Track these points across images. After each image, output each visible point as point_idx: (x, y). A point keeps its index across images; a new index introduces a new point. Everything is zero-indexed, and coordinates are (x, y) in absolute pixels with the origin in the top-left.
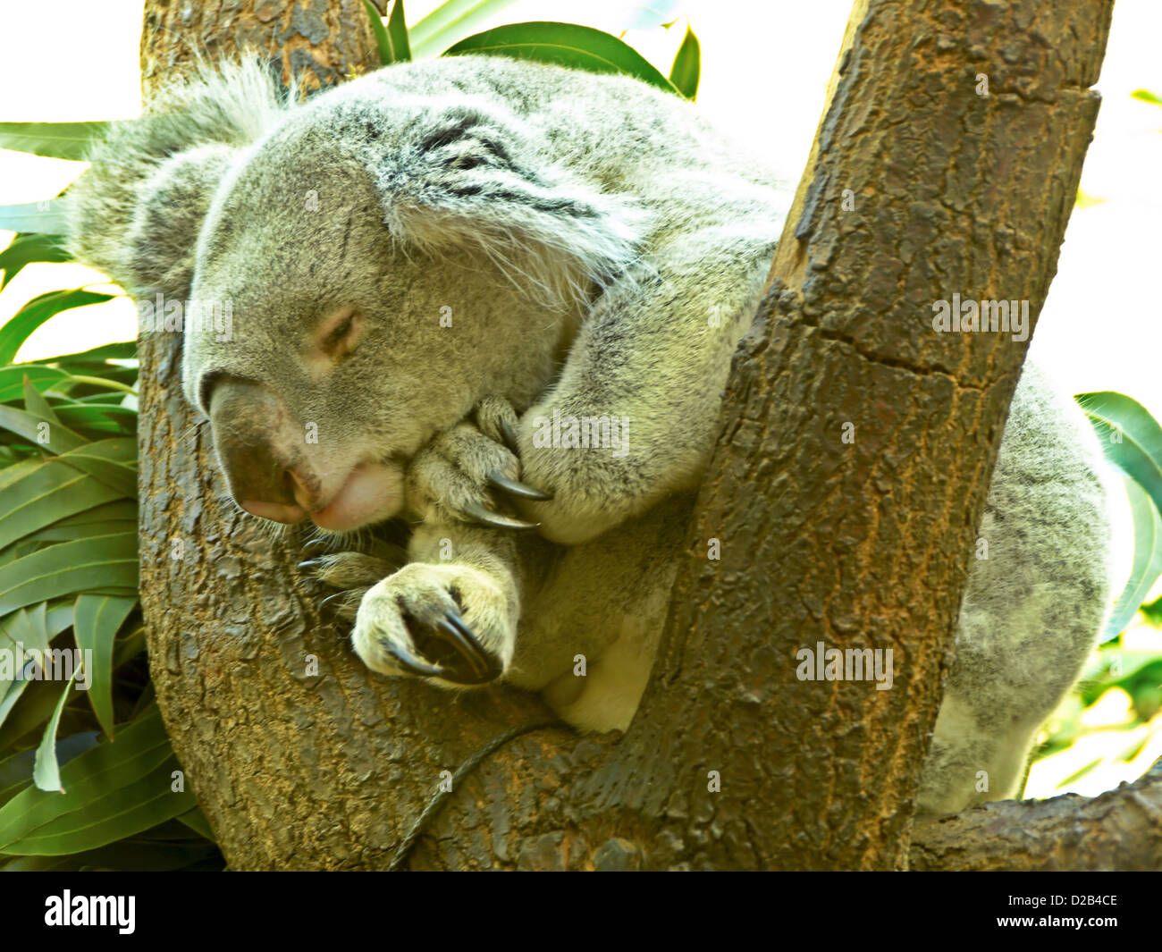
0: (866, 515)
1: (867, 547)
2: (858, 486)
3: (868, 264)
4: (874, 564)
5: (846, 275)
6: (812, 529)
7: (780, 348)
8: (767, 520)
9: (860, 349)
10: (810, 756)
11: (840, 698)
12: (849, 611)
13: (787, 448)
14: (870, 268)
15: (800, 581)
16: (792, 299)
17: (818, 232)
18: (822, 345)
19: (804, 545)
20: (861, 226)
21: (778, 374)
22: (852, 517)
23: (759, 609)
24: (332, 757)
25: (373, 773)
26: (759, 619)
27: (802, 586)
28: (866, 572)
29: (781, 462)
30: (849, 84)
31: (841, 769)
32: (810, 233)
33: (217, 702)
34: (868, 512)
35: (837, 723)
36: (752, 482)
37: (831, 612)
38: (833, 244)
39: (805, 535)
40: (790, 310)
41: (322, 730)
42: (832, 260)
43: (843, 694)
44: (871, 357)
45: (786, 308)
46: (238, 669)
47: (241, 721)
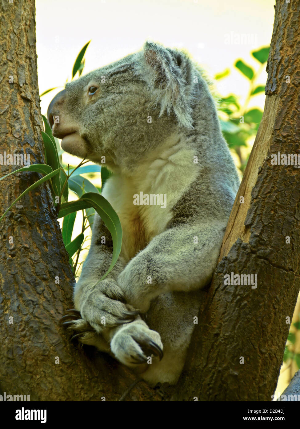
0: (271, 315)
1: (270, 326)
2: (269, 306)
3: (272, 235)
4: (272, 331)
5: (266, 239)
6: (255, 319)
7: (244, 261)
8: (240, 316)
9: (270, 262)
10: (252, 393)
11: (260, 374)
12: (265, 346)
13: (247, 293)
14: (274, 237)
15: (251, 336)
16: (247, 245)
17: (255, 225)
18: (258, 261)
19: (252, 324)
20: (270, 223)
21: (242, 269)
22: (267, 316)
23: (238, 345)
24: (78, 389)
25: (94, 395)
26: (237, 348)
27: (251, 338)
28: (269, 334)
29: (245, 297)
30: (263, 177)
31: (260, 397)
32: (251, 224)
33: (31, 370)
34: (272, 315)
35: (259, 382)
36: (234, 303)
37: (260, 346)
38: (261, 228)
39: (253, 321)
40: (247, 249)
41: (74, 380)
42: (261, 234)
43: (262, 373)
44: (274, 265)
45: (245, 248)
46: (41, 358)
47: (43, 376)
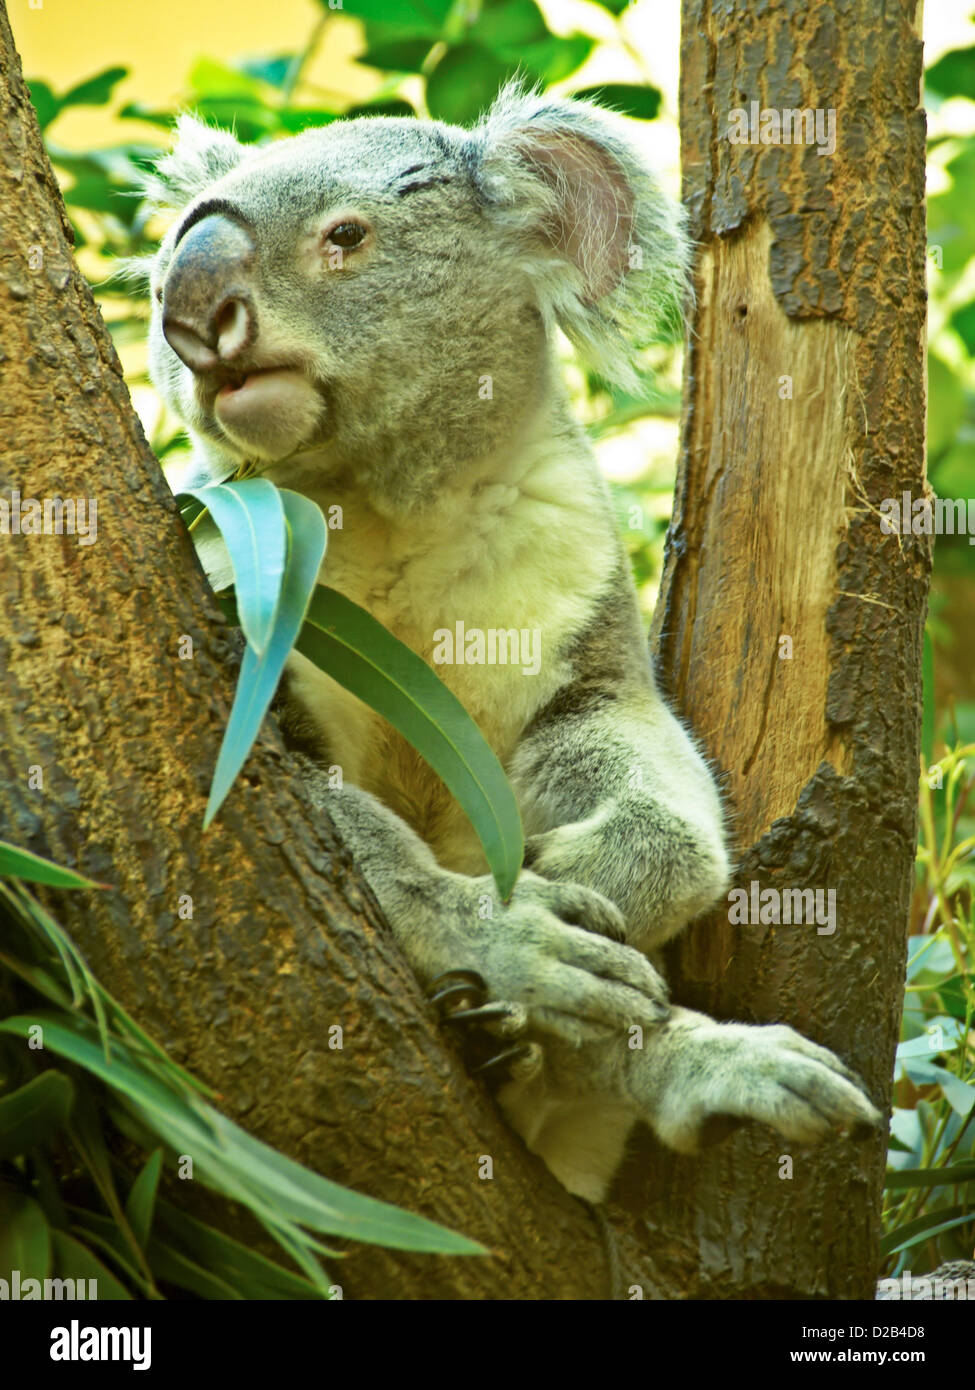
32: (851, 722)
46: (429, 1124)
47: (439, 1180)
